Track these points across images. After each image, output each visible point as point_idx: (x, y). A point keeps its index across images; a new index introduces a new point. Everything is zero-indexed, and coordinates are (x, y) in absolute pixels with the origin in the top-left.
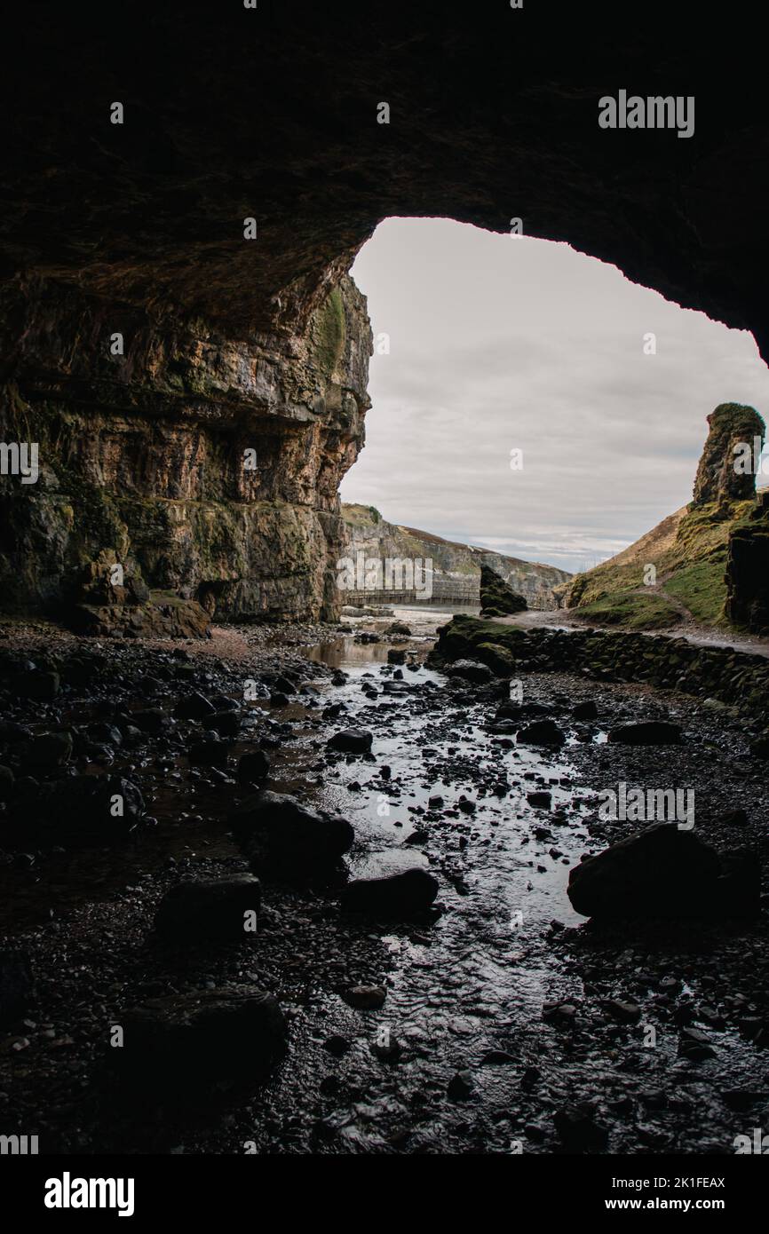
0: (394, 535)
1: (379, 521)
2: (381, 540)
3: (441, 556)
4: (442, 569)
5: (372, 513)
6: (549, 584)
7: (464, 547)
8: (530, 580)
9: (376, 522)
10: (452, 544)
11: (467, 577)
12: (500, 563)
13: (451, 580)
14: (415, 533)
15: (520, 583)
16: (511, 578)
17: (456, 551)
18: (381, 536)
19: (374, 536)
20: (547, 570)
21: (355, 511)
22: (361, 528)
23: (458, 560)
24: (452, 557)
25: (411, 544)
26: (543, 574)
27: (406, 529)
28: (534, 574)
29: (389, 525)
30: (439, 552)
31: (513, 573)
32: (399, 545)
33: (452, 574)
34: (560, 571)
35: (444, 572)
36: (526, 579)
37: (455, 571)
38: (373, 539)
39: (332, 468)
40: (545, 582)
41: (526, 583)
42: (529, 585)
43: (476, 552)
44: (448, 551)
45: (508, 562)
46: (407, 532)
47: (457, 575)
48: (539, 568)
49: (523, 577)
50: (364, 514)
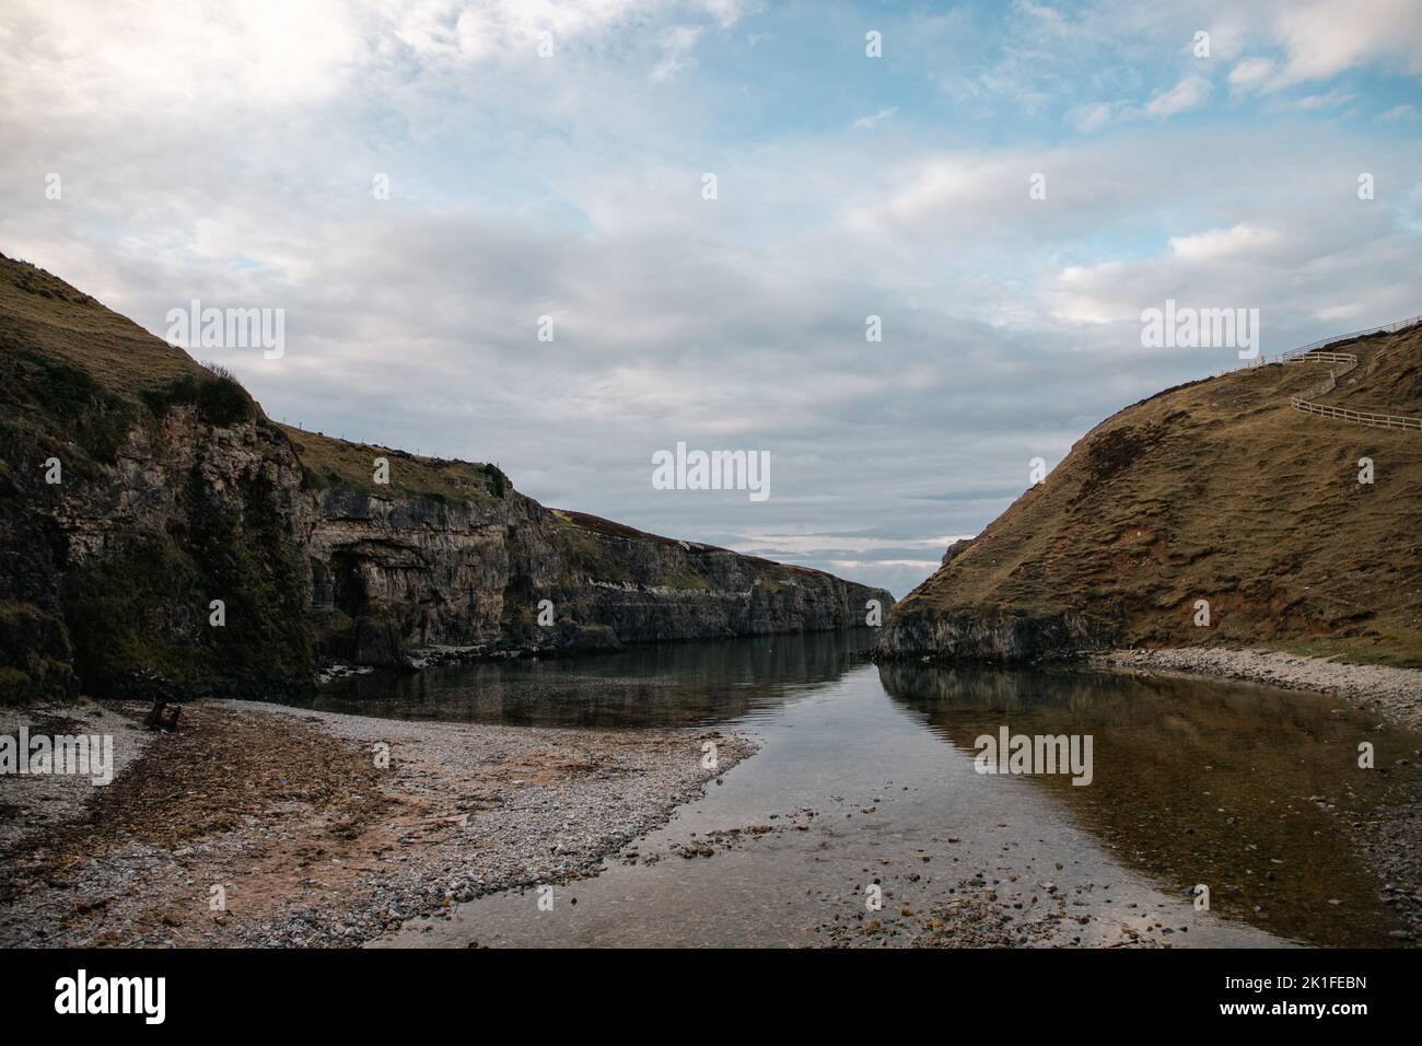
0: (538, 521)
1: (506, 492)
2: (512, 530)
3: (633, 558)
4: (636, 581)
5: (490, 479)
6: (814, 597)
7: (673, 543)
8: (786, 593)
9: (500, 494)
10: (651, 538)
11: (682, 595)
12: (735, 566)
13: (655, 600)
14: (582, 520)
15: (771, 599)
16: (756, 591)
17: (659, 548)
18: (511, 522)
19: (493, 520)
20: (809, 574)
21: (453, 473)
22: (464, 505)
23: (664, 566)
24: (653, 560)
25: (577, 539)
27: (567, 514)
28: (791, 582)
29: (529, 504)
30: (630, 552)
31: (757, 582)
32: (550, 541)
33: (655, 590)
34: (828, 575)
35: (641, 588)
36: (779, 592)
37: (658, 584)
38: (493, 528)
40: (807, 593)
41: (780, 597)
42: (786, 600)
43: (696, 550)
44: (645, 549)
46: (568, 519)
47: (664, 591)
48: (797, 571)
49: (774, 589)
50: (474, 478)
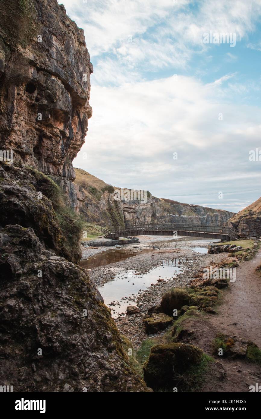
0: (157, 202)
1: (150, 196)
2: (152, 204)
3: (178, 209)
4: (179, 214)
5: (147, 193)
6: (223, 217)
7: (187, 205)
8: (215, 216)
10: (182, 204)
11: (189, 217)
12: (202, 210)
13: (183, 218)
14: (166, 200)
15: (212, 218)
17: (184, 207)
18: (152, 203)
20: (222, 211)
23: (185, 210)
24: (183, 209)
25: (165, 205)
26: (221, 213)
27: (163, 199)
28: (217, 214)
29: (155, 198)
30: (177, 207)
31: (208, 214)
32: (160, 206)
33: (183, 216)
34: (227, 212)
35: (180, 216)
36: (214, 216)
37: (184, 215)
38: (148, 204)
39: (51, 140)
40: (222, 216)
42: (215, 218)
43: (193, 206)
44: (181, 207)
45: (206, 210)
46: (163, 200)
47: (185, 216)
48: (219, 211)
49: (212, 215)
